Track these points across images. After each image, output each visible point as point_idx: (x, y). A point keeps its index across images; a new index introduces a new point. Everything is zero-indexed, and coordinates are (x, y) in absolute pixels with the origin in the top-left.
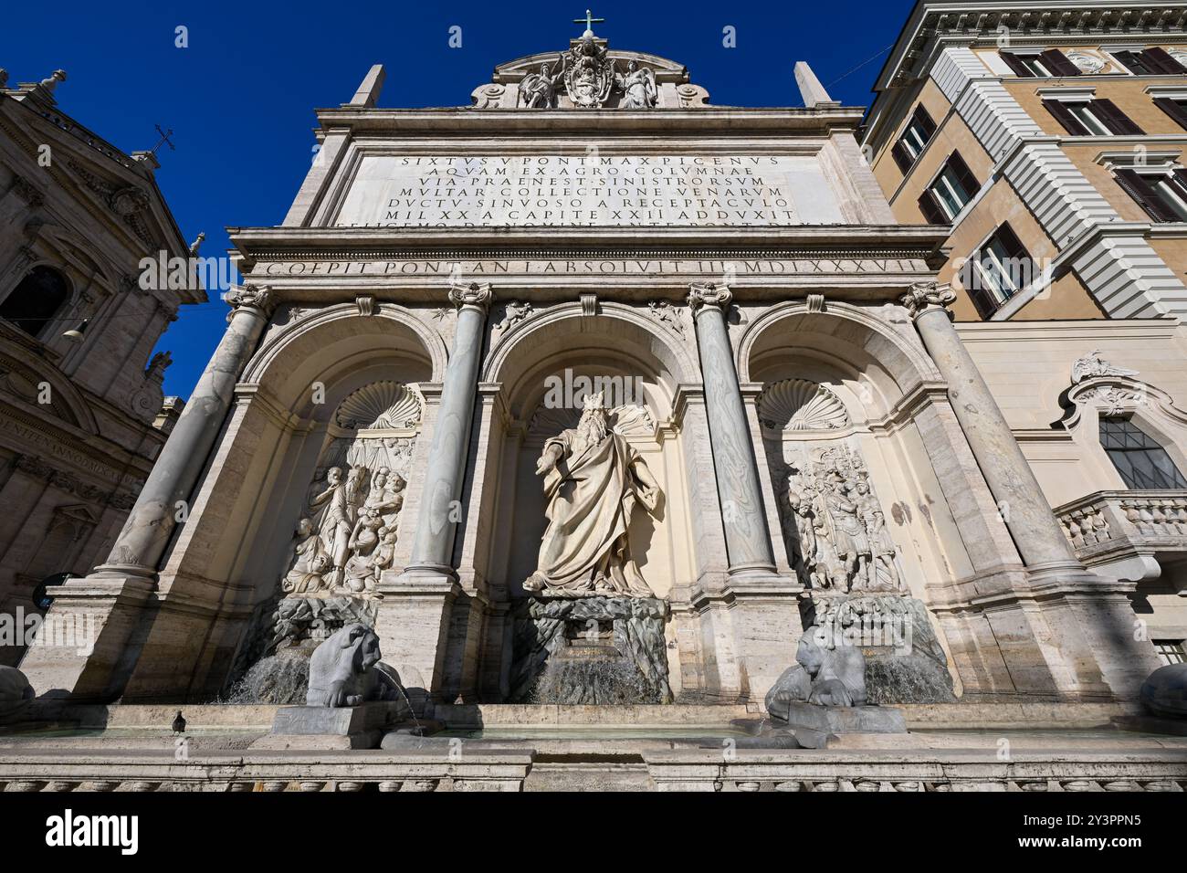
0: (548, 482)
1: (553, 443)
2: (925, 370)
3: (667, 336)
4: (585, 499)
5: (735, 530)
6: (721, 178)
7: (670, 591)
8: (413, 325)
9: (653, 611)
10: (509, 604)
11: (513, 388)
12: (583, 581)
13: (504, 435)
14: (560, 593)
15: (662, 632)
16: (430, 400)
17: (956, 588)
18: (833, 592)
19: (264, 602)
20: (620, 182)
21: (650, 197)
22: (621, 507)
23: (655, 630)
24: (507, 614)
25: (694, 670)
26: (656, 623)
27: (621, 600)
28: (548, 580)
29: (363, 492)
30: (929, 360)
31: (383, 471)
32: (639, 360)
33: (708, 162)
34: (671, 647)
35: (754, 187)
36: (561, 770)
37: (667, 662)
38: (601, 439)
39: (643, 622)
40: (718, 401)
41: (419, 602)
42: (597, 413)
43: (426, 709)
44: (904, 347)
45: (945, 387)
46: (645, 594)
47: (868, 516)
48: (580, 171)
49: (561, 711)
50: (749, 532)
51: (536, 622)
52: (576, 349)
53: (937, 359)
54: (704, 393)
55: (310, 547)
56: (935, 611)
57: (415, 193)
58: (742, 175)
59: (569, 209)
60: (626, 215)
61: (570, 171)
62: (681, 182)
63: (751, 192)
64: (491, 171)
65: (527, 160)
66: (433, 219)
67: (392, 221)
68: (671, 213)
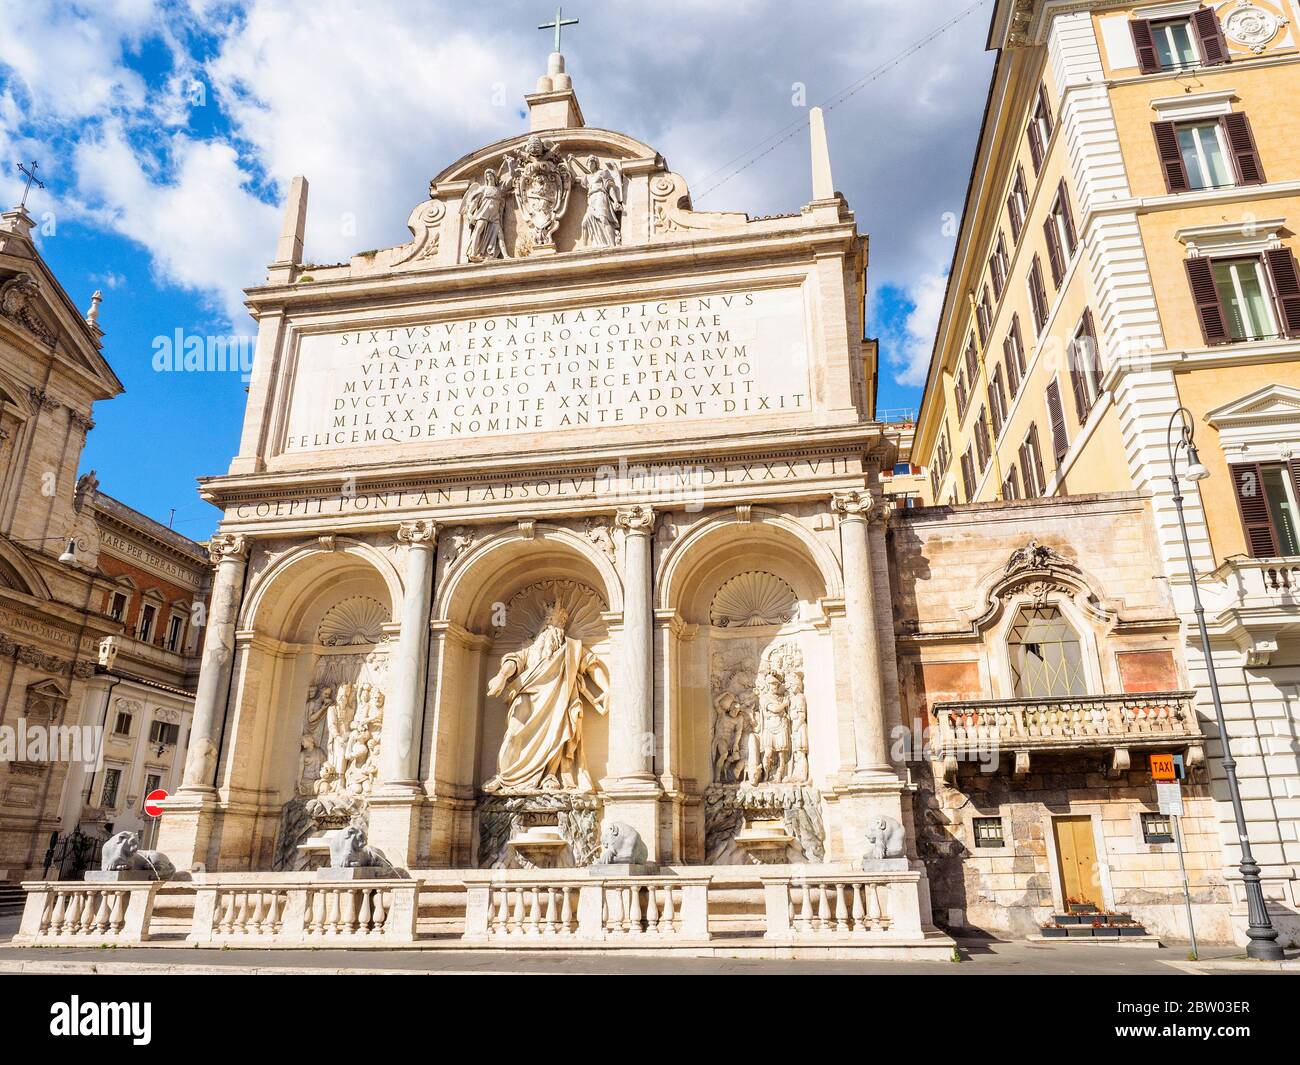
1: (508, 660)
3: (599, 559)
4: (534, 712)
6: (683, 333)
8: (372, 559)
12: (532, 783)
14: (514, 792)
15: (597, 820)
16: (392, 638)
20: (572, 350)
21: (602, 372)
22: (567, 717)
24: (474, 809)
26: (592, 813)
28: (504, 782)
31: (366, 687)
33: (672, 307)
35: (718, 345)
38: (554, 651)
39: (582, 813)
41: (395, 807)
45: (841, 603)
48: (529, 339)
56: (826, 799)
57: (359, 387)
58: (710, 327)
59: (515, 398)
60: (574, 401)
61: (519, 339)
62: (638, 344)
63: (714, 354)
64: (435, 346)
65: (473, 325)
66: (379, 423)
67: (340, 429)
68: (622, 394)
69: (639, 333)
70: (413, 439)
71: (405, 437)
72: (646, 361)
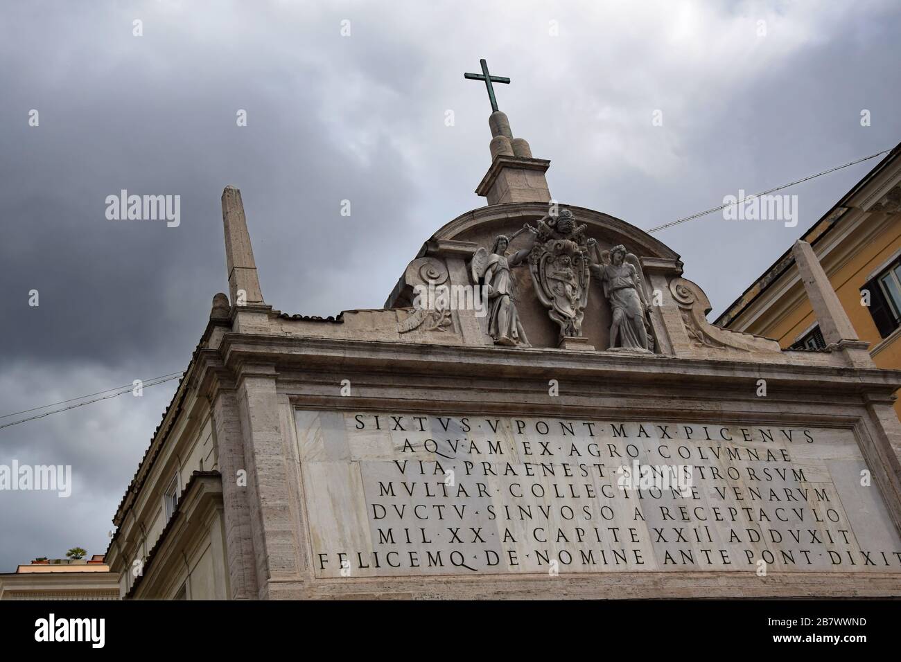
6: (757, 467)
21: (689, 503)
33: (737, 437)
35: (798, 485)
48: (594, 449)
57: (398, 488)
58: (781, 464)
59: (603, 526)
60: (670, 535)
61: (582, 448)
62: (716, 475)
63: (796, 494)
64: (483, 445)
65: (521, 425)
66: (442, 545)
67: (389, 547)
68: (721, 532)
69: (713, 461)
70: (493, 569)
71: (480, 564)
72: (730, 494)
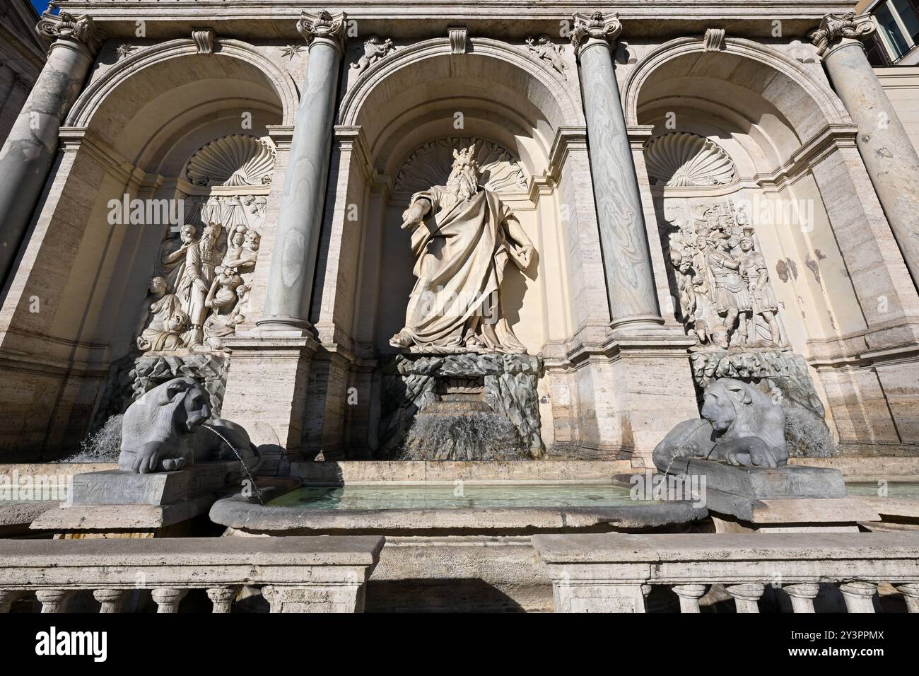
0: (415, 239)
1: (420, 198)
2: (833, 113)
3: (547, 77)
4: (454, 257)
5: (620, 281)
7: (543, 347)
8: (260, 64)
9: (525, 367)
10: (376, 361)
11: (376, 141)
12: (453, 338)
13: (368, 189)
14: (429, 349)
15: (535, 387)
16: (280, 146)
17: (842, 343)
18: (711, 348)
19: (121, 360)
22: (493, 264)
23: (527, 386)
24: (374, 370)
25: (567, 424)
26: (530, 378)
27: (493, 356)
28: (417, 337)
29: (220, 251)
30: (838, 102)
31: (240, 229)
32: (513, 110)
34: (544, 401)
36: (424, 544)
37: (540, 416)
38: (472, 195)
39: (516, 378)
40: (603, 145)
41: (271, 357)
42: (467, 168)
43: (281, 466)
44: (810, 88)
45: (853, 130)
46: (519, 350)
47: (752, 272)
49: (428, 467)
50: (636, 283)
51: (404, 378)
52: (445, 99)
53: (847, 101)
54: (587, 137)
55: (165, 306)
56: (816, 366)
